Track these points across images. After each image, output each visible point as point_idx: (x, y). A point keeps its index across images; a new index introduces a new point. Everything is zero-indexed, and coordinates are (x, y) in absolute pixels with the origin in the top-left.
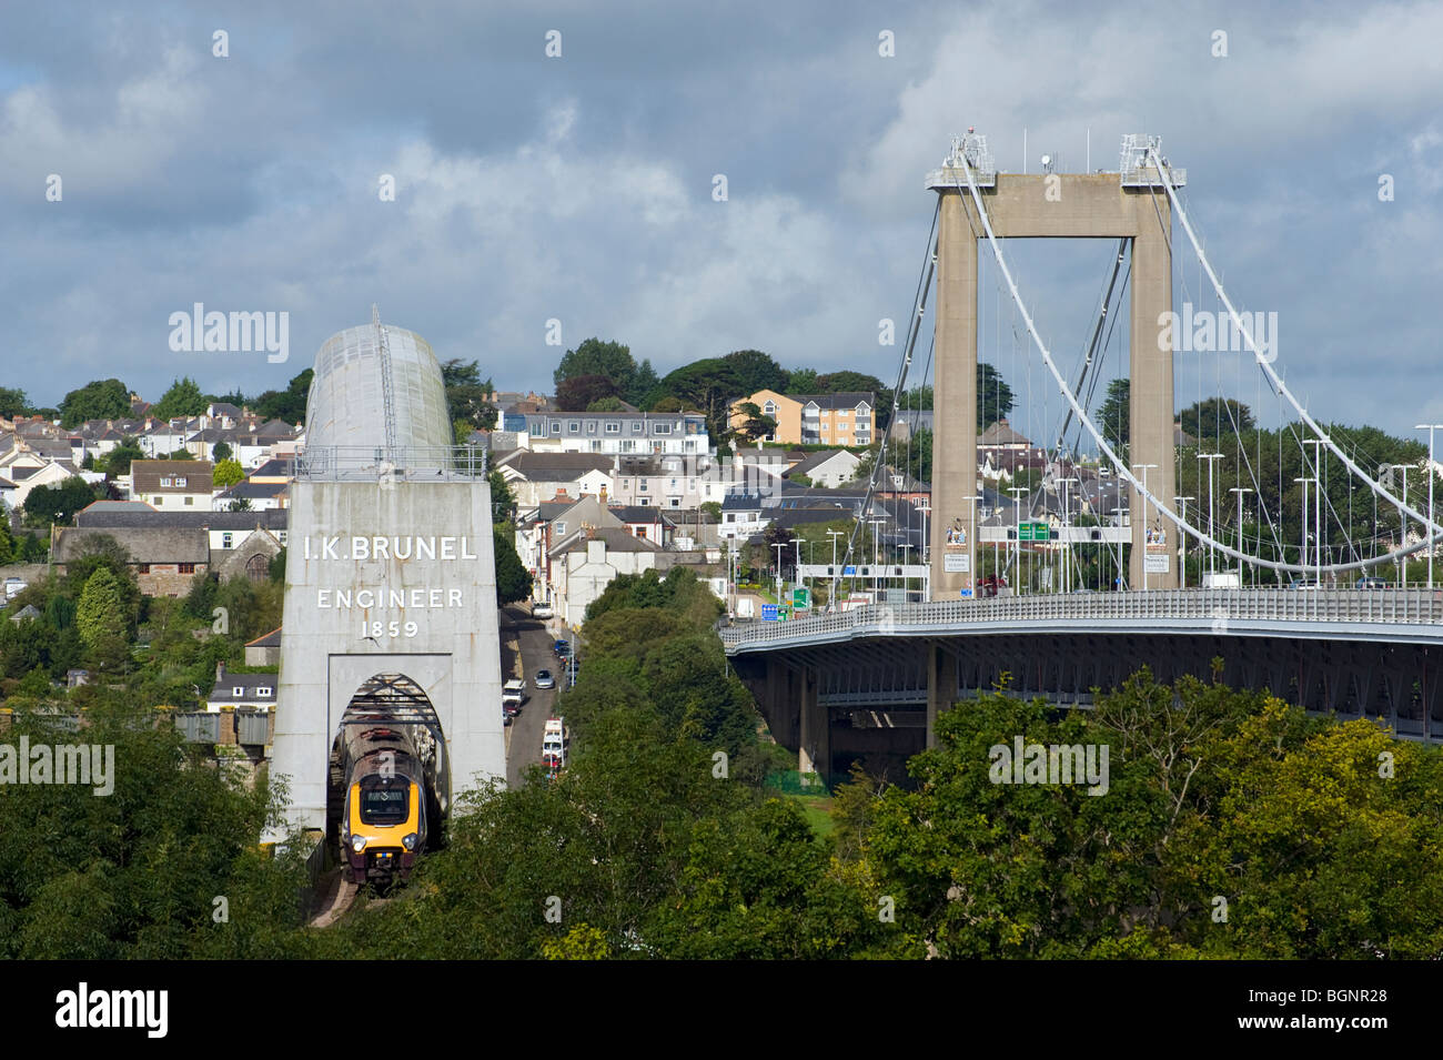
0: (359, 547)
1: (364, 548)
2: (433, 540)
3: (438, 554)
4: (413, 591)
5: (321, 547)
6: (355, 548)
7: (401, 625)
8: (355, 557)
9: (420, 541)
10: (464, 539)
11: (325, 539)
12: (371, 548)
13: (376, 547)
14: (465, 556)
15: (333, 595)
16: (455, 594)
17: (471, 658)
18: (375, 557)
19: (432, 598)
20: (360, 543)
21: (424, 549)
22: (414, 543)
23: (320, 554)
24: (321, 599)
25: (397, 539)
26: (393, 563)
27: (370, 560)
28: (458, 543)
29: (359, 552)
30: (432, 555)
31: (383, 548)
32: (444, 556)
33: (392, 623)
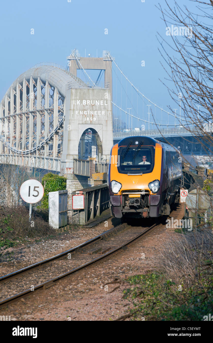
0: (84, 102)
1: (85, 102)
2: (99, 101)
3: (100, 104)
4: (95, 111)
5: (77, 102)
6: (83, 102)
7: (93, 119)
8: (83, 104)
9: (96, 101)
10: (105, 101)
11: (77, 100)
12: (86, 102)
13: (88, 102)
14: (105, 104)
15: (79, 112)
16: (103, 112)
17: (107, 126)
18: (87, 104)
19: (99, 113)
20: (84, 101)
21: (97, 103)
22: (95, 102)
23: (77, 104)
24: (77, 113)
25: (92, 101)
26: (91, 106)
27: (86, 105)
28: (104, 102)
29: (84, 103)
30: (99, 104)
31: (89, 102)
32: (101, 104)
33: (91, 118)
